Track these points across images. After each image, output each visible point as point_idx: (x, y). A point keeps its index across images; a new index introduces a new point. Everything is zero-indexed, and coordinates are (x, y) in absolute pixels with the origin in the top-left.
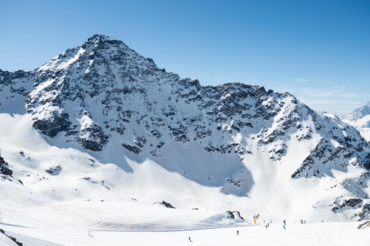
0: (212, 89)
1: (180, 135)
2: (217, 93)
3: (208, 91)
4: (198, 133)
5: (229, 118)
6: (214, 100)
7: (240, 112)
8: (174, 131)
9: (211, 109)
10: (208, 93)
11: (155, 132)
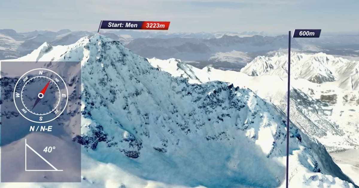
0: (198, 86)
1: (186, 130)
2: (202, 90)
3: (196, 88)
4: (197, 125)
5: (214, 110)
6: (200, 95)
7: (221, 105)
8: (182, 127)
9: (200, 103)
10: (195, 89)
11: (171, 131)
